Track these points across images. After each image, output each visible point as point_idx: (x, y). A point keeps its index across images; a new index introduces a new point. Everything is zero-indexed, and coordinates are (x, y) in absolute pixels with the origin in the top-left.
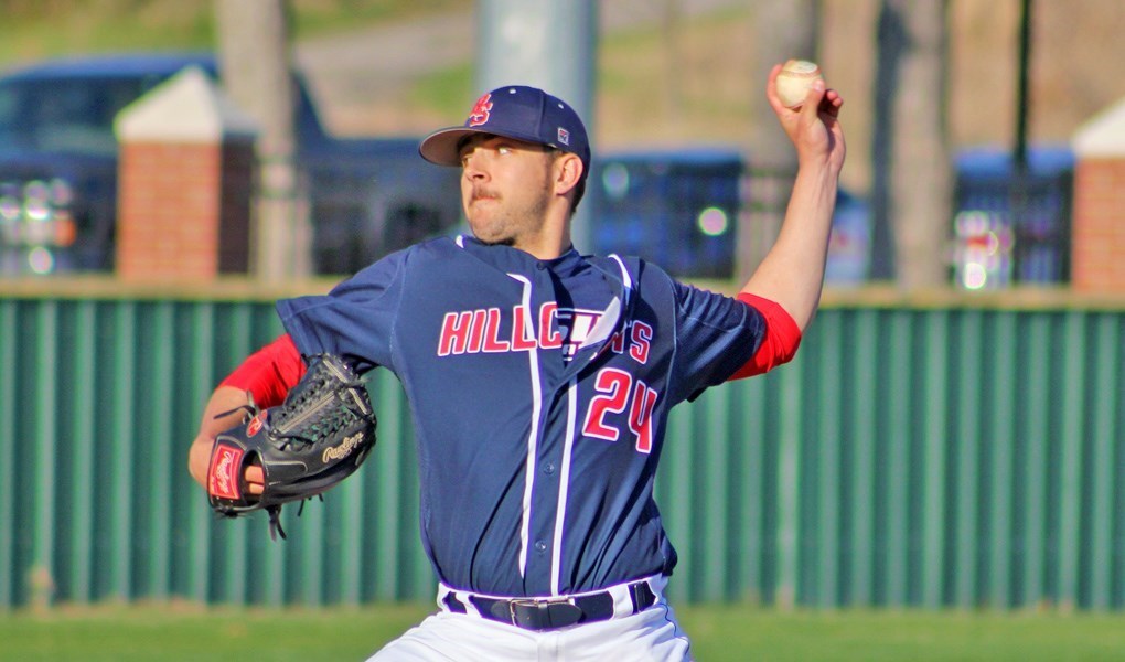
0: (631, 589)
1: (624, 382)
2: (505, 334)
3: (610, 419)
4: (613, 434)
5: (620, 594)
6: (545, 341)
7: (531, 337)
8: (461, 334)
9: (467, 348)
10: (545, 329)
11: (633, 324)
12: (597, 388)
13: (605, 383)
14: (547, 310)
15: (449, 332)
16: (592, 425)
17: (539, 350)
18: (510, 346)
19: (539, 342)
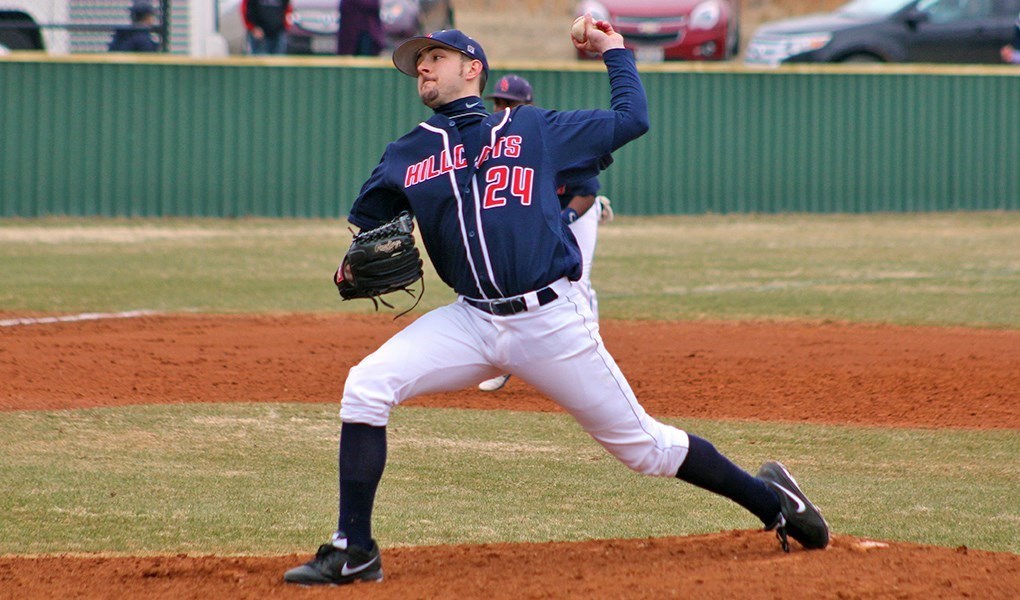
0: (538, 294)
1: (503, 172)
2: (437, 167)
3: (498, 194)
4: (502, 202)
5: (531, 298)
6: (458, 165)
7: (450, 164)
8: (416, 174)
9: (420, 180)
10: (458, 158)
11: (506, 139)
12: (488, 181)
13: (491, 177)
14: (458, 149)
15: (410, 175)
16: (490, 202)
17: (455, 170)
18: (440, 172)
19: (454, 167)
